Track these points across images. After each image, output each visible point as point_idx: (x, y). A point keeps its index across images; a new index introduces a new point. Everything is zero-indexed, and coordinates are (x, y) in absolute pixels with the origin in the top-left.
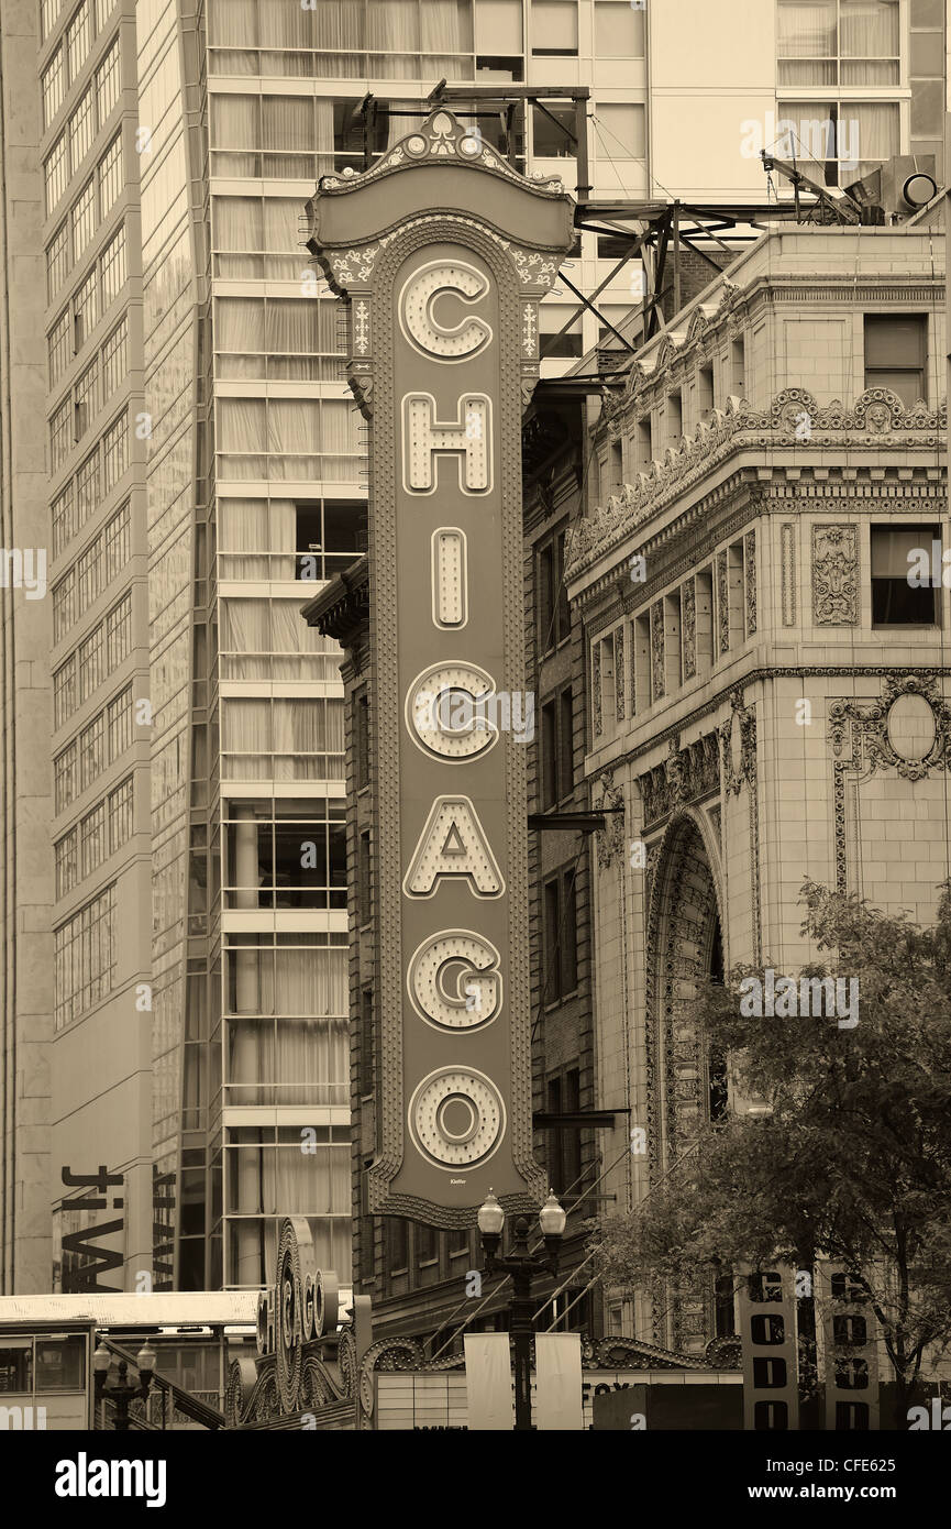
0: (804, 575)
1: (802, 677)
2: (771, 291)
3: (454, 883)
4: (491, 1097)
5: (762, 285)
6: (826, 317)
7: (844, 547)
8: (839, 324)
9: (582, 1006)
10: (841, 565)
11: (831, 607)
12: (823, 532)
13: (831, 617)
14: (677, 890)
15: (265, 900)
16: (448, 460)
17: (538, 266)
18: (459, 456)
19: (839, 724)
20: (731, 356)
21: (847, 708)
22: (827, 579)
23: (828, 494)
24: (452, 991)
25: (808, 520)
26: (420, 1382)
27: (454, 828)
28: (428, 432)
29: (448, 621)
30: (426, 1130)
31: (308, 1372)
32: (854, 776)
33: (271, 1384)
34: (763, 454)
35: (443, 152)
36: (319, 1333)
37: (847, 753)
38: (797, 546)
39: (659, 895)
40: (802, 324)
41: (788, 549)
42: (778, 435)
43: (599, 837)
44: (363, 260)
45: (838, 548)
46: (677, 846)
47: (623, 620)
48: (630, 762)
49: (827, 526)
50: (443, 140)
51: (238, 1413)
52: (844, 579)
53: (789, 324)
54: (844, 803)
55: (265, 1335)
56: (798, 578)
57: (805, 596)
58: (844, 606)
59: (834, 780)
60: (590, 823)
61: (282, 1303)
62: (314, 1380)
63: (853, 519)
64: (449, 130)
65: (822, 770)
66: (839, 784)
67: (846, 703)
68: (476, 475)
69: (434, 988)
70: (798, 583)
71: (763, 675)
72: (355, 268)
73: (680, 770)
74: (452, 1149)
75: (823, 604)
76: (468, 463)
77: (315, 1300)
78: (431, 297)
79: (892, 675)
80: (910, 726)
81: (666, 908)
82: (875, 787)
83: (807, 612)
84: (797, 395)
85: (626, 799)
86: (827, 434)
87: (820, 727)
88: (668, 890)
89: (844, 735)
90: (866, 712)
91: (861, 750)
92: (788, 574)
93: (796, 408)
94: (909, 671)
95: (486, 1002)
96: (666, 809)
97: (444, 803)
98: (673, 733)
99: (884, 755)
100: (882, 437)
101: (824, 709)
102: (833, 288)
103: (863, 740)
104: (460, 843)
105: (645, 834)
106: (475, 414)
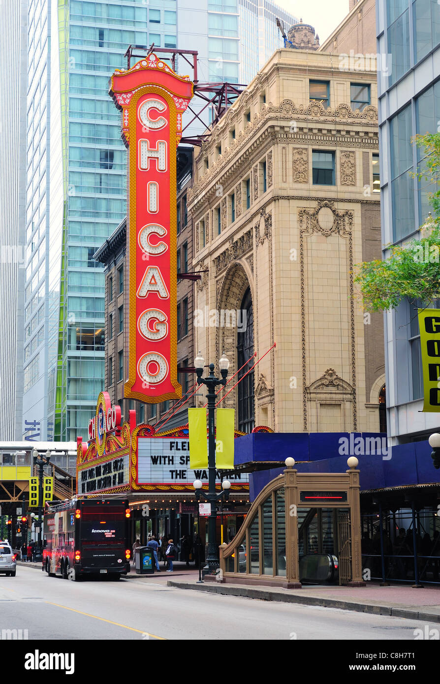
0: (290, 165)
1: (289, 200)
2: (278, 69)
3: (153, 295)
4: (164, 362)
5: (275, 66)
6: (296, 79)
7: (304, 156)
8: (301, 82)
9: (190, 339)
10: (302, 162)
11: (299, 176)
12: (296, 151)
13: (299, 180)
14: (228, 293)
15: (78, 348)
16: (153, 161)
17: (182, 103)
18: (156, 159)
19: (301, 216)
20: (259, 102)
21: (305, 211)
22: (298, 167)
23: (298, 137)
24: (151, 327)
25: (291, 146)
26: (153, 440)
27: (153, 277)
28: (147, 152)
29: (152, 211)
30: (143, 371)
31: (109, 441)
32: (306, 234)
33: (94, 448)
34: (276, 121)
35: (152, 66)
36: (113, 427)
37: (304, 227)
38: (287, 155)
39: (222, 295)
40: (288, 81)
41: (284, 156)
42: (282, 115)
43: (197, 284)
44: (127, 97)
45: (301, 156)
46: (230, 277)
47: (209, 211)
48: (211, 255)
49: (298, 149)
50: (152, 62)
51: (81, 459)
52: (303, 167)
53: (284, 80)
54: (303, 244)
55: (91, 433)
56: (287, 166)
57: (290, 172)
58: (303, 176)
59: (300, 236)
60: (195, 278)
61: (98, 421)
62: (111, 443)
63: (306, 147)
64: (155, 59)
65: (295, 232)
67: (304, 209)
68: (162, 166)
69: (146, 327)
70: (288, 168)
71: (275, 199)
72: (124, 99)
73: (233, 249)
74: (151, 378)
75: (296, 175)
76: (159, 162)
77: (112, 416)
78: (148, 110)
79: (320, 200)
80: (326, 218)
81: (224, 299)
82: (314, 239)
83: (291, 178)
84: (288, 102)
85: (209, 267)
86: (299, 116)
87: (295, 217)
88: (225, 293)
89: (303, 220)
90: (311, 213)
91: (309, 226)
92: (284, 164)
93: (288, 106)
94: (325, 199)
95: (163, 332)
96: (226, 265)
97: (150, 268)
98: (231, 237)
99: (317, 228)
100: (317, 118)
101: (296, 211)
102: (299, 70)
103: (309, 222)
104: (155, 281)
105: (216, 277)
106: (162, 147)
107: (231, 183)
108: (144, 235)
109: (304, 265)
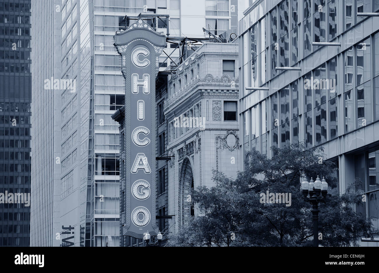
0: (211, 111)
1: (210, 131)
2: (205, 55)
4: (148, 213)
5: (203, 54)
6: (215, 60)
7: (218, 105)
8: (218, 62)
9: (166, 195)
10: (218, 108)
11: (216, 117)
12: (215, 102)
13: (216, 119)
14: (185, 172)
15: (103, 173)
16: (141, 87)
17: (159, 49)
18: (143, 86)
19: (217, 140)
20: (197, 67)
22: (215, 111)
23: (216, 95)
24: (140, 191)
25: (212, 100)
27: (141, 160)
28: (137, 82)
29: (140, 119)
30: (135, 219)
32: (220, 150)
34: (203, 87)
35: (140, 27)
37: (219, 145)
38: (210, 105)
39: (181, 173)
40: (210, 61)
41: (208, 105)
42: (206, 83)
43: (170, 162)
44: (124, 47)
45: (217, 105)
46: (185, 164)
48: (176, 147)
50: (140, 24)
52: (219, 111)
53: (208, 61)
54: (218, 155)
57: (211, 114)
58: (218, 117)
60: (168, 159)
63: (220, 100)
64: (142, 22)
65: (214, 149)
66: (217, 152)
67: (219, 136)
68: (146, 90)
69: (137, 191)
71: (202, 130)
72: (123, 49)
73: (186, 148)
74: (140, 223)
75: (214, 116)
76: (145, 88)
78: (138, 55)
79: (228, 130)
80: (231, 140)
81: (183, 176)
82: (224, 152)
83: (211, 118)
84: (210, 75)
85: (175, 154)
86: (215, 83)
87: (213, 141)
88: (183, 172)
89: (218, 142)
90: (222, 138)
91: (222, 145)
92: (208, 110)
93: (209, 78)
94: (231, 130)
95: (147, 194)
96: (183, 156)
97: (139, 155)
98: (184, 141)
99: (226, 146)
100: (226, 84)
101: (215, 137)
102: (217, 55)
103: (222, 143)
104: (142, 162)
105: (179, 161)
106: (146, 78)
107: (185, 108)
108: (135, 134)
109: (218, 168)
